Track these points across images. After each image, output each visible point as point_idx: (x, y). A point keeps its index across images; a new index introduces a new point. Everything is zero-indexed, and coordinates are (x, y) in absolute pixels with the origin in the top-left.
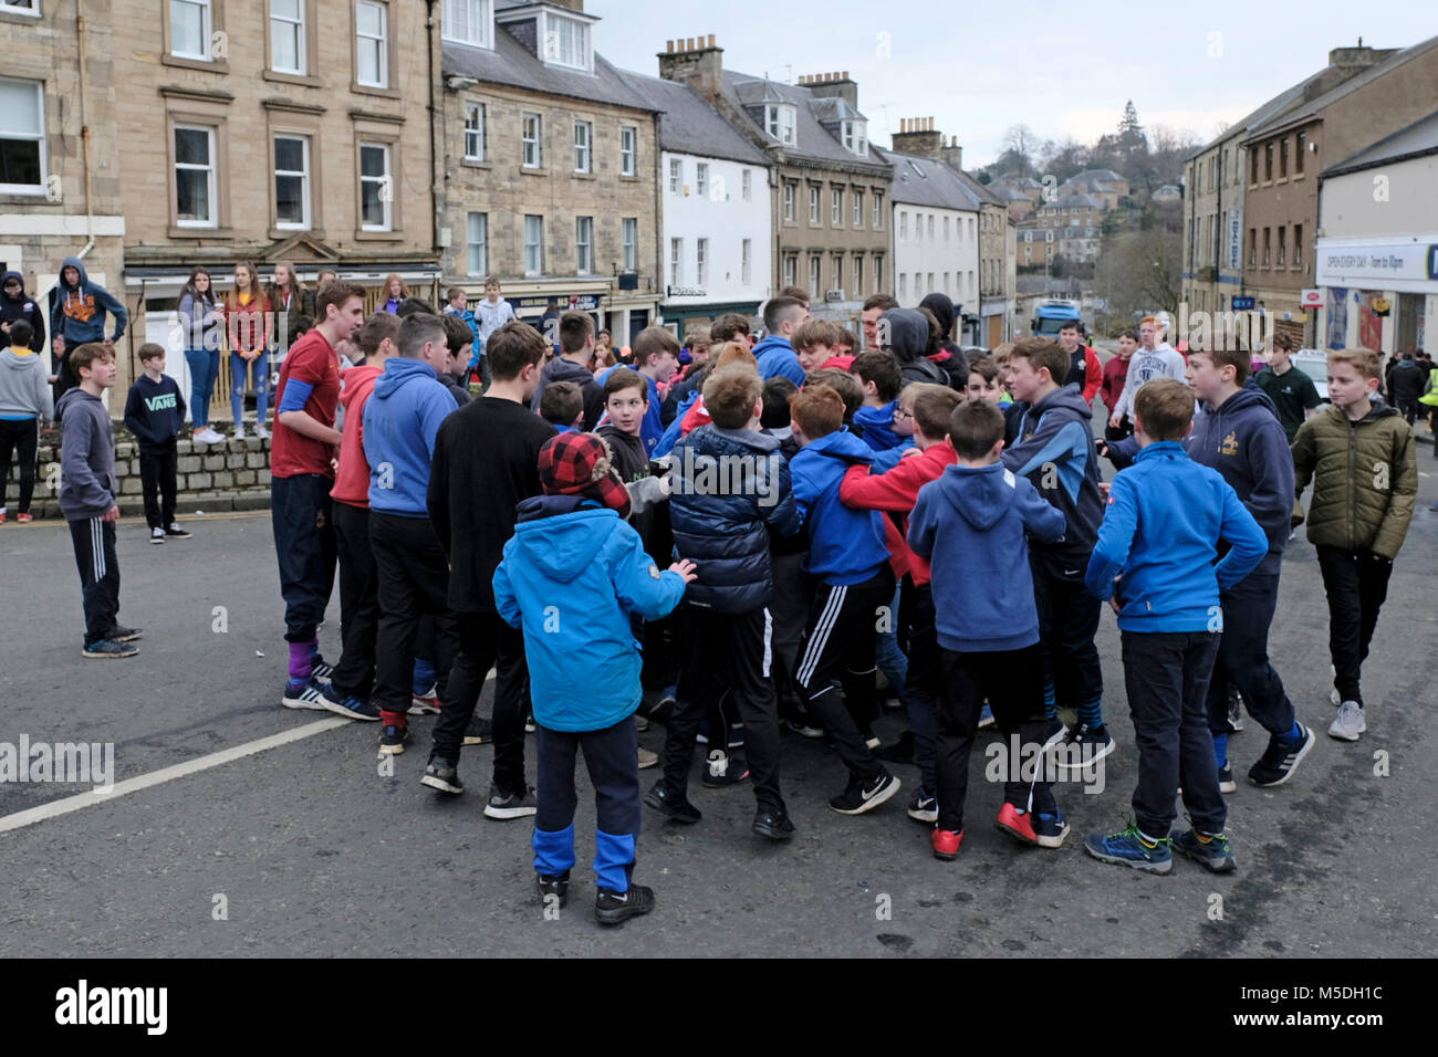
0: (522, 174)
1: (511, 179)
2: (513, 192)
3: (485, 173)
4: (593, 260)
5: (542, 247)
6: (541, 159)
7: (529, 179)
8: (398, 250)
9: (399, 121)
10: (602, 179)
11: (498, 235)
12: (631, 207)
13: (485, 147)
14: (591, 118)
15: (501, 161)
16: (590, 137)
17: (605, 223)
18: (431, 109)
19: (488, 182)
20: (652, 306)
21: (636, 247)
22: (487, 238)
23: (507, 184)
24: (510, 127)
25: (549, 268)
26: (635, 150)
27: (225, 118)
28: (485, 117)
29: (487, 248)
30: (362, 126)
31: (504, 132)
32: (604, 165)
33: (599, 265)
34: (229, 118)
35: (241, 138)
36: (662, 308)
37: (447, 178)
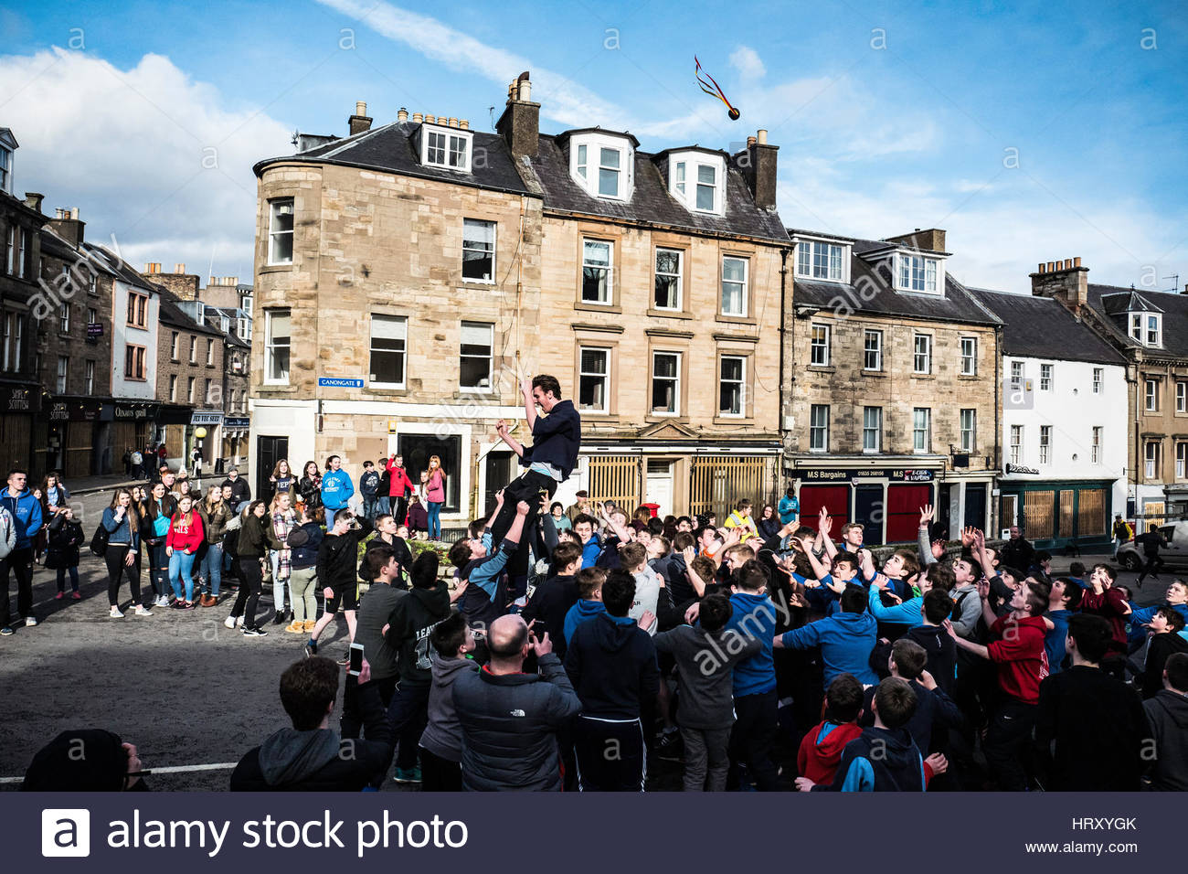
0: (863, 376)
1: (852, 379)
2: (853, 389)
3: (829, 376)
4: (930, 442)
5: (881, 431)
6: (882, 364)
7: (869, 379)
8: (750, 431)
9: (755, 340)
10: (942, 378)
11: (838, 421)
12: (969, 400)
13: (830, 357)
14: (931, 331)
15: (844, 366)
16: (931, 346)
17: (943, 413)
18: (782, 330)
19: (831, 382)
20: (991, 480)
21: (975, 432)
22: (829, 424)
23: (849, 384)
24: (853, 340)
25: (886, 447)
26: (976, 355)
27: (617, 342)
28: (830, 334)
29: (829, 431)
30: (723, 344)
31: (847, 345)
32: (943, 368)
33: (936, 446)
34: (620, 342)
35: (628, 355)
36: (998, 481)
37: (793, 379)
